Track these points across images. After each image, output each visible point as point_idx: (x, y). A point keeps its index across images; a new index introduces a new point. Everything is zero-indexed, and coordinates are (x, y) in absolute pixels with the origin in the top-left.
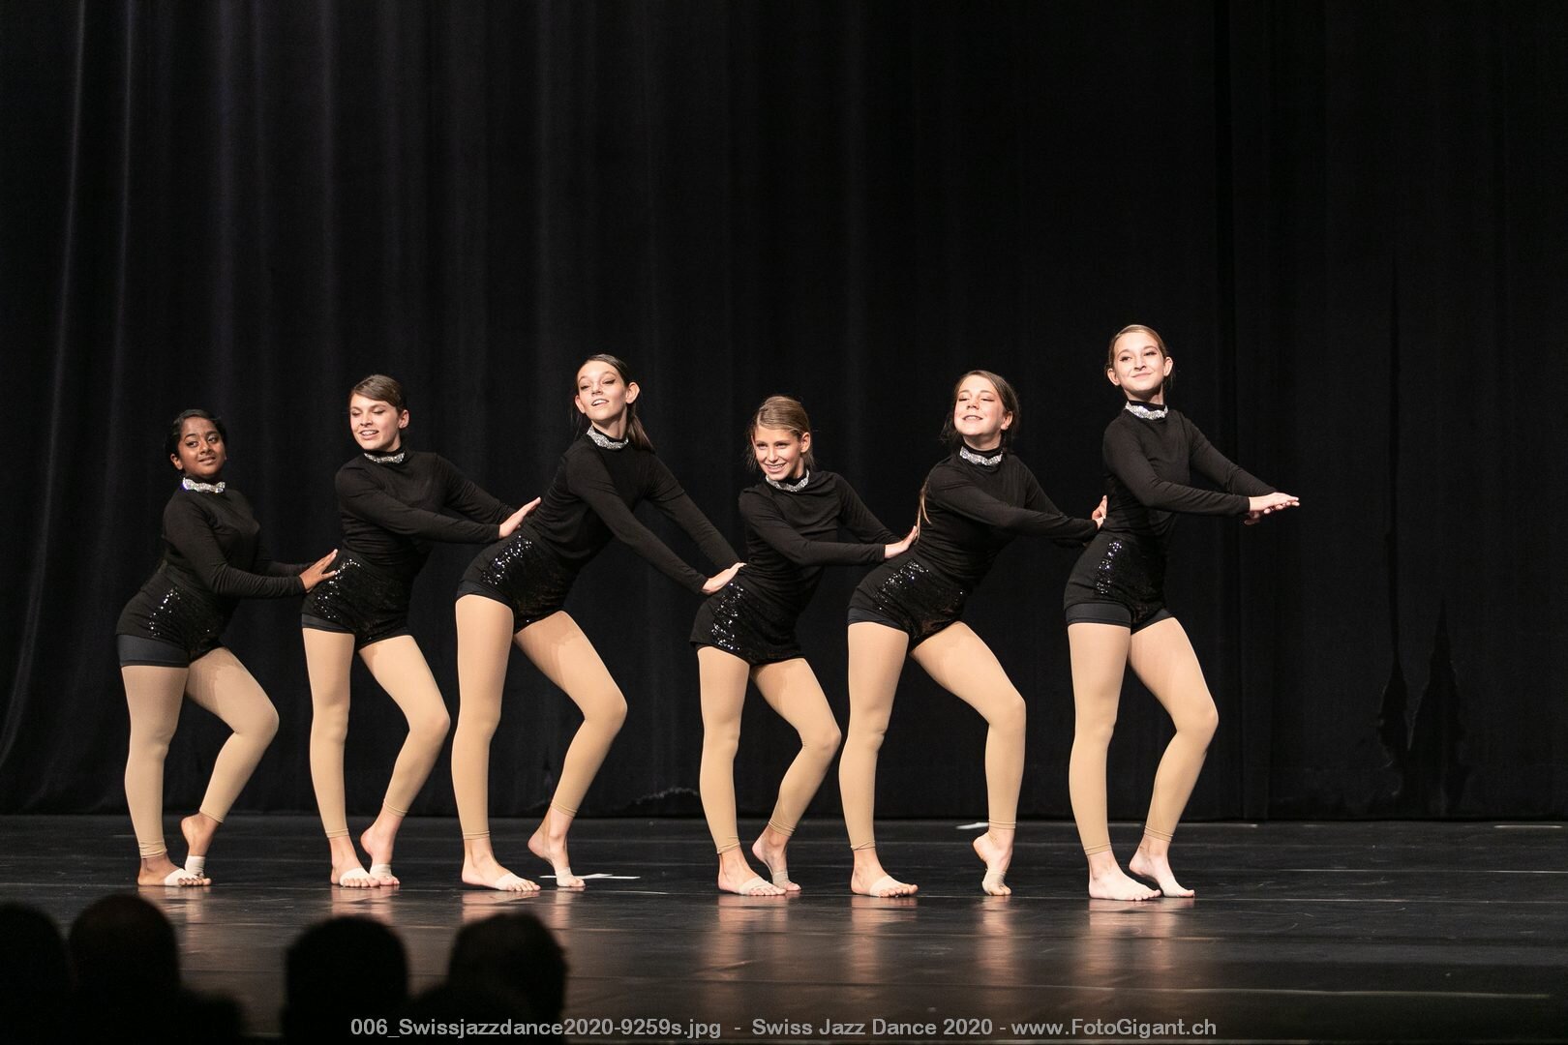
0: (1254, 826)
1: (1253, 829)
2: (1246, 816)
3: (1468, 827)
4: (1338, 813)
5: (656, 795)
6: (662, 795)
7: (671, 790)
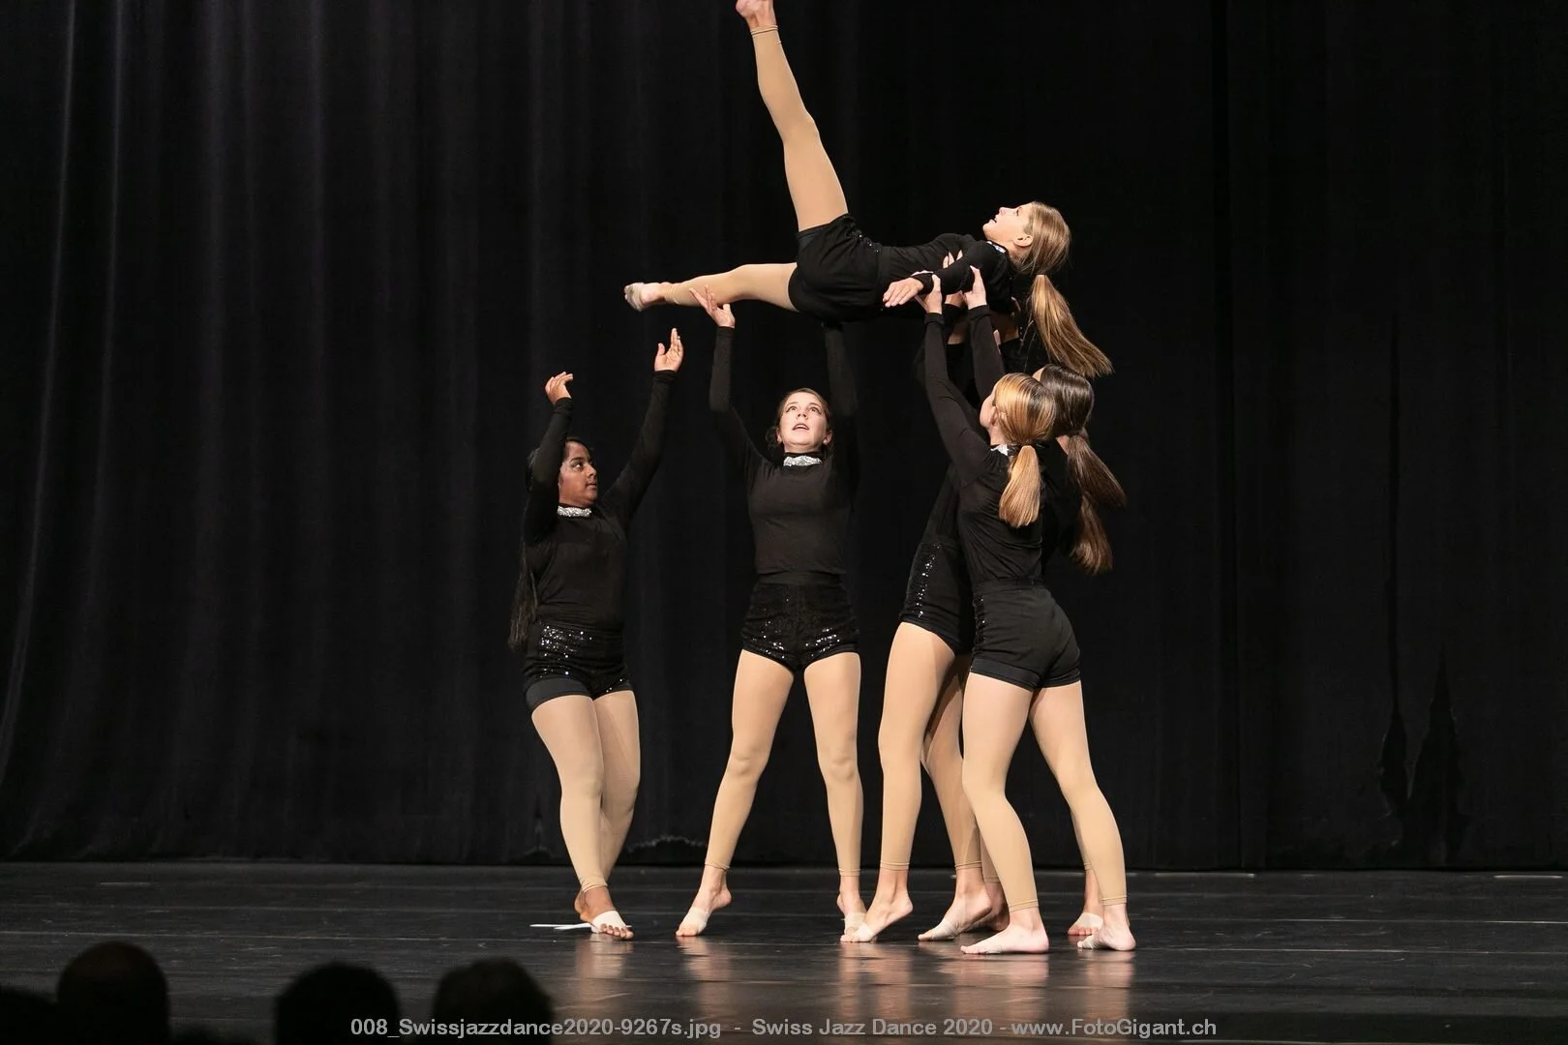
0: (1252, 875)
1: (1250, 878)
2: (1243, 865)
3: (1468, 877)
4: (1335, 861)
5: (648, 844)
6: (654, 843)
7: (663, 838)
